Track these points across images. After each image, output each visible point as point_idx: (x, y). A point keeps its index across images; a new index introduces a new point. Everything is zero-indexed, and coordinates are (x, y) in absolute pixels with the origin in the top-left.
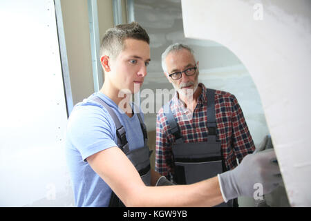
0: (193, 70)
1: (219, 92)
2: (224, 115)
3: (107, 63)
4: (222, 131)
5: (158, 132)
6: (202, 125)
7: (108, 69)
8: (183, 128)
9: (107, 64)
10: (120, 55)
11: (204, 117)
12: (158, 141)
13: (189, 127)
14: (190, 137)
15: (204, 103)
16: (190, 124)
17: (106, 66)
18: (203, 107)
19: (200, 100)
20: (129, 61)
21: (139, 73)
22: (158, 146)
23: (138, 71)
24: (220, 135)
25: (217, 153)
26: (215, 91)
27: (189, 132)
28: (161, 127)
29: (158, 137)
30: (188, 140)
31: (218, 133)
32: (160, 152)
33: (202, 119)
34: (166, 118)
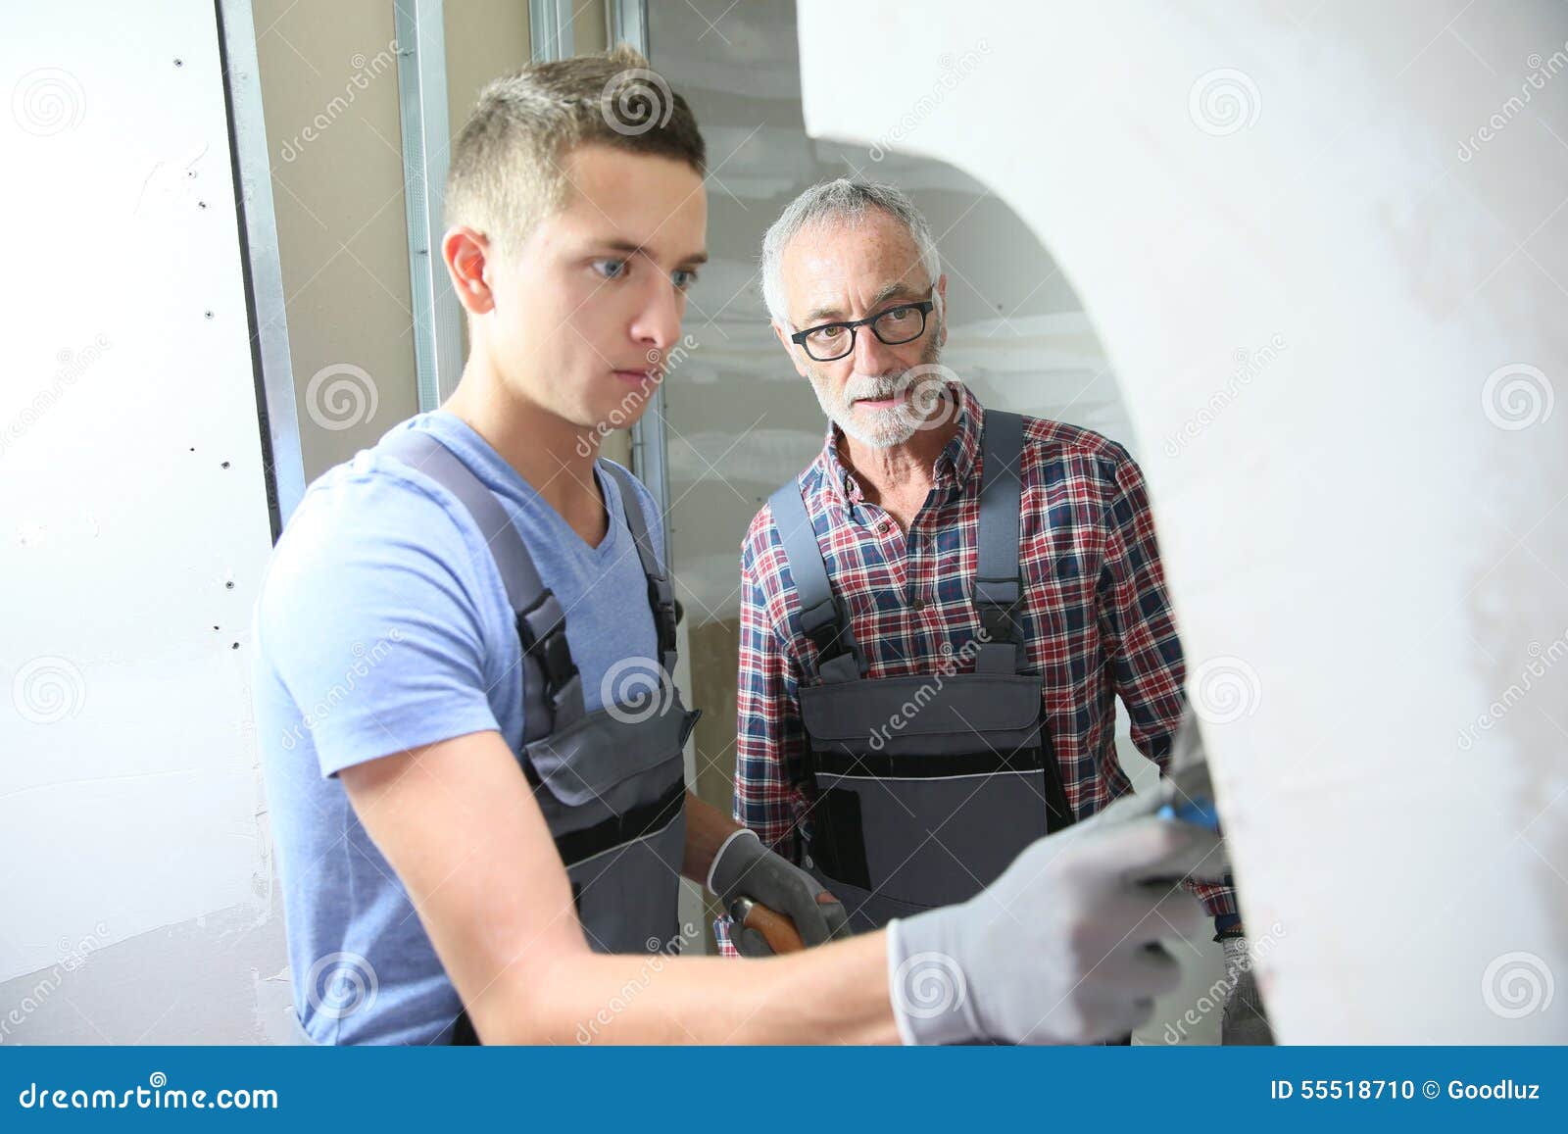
0: (913, 317)
1: (1044, 427)
2: (1064, 542)
3: (476, 266)
4: (1050, 624)
5: (747, 625)
6: (950, 591)
7: (484, 301)
8: (861, 604)
9: (479, 274)
10: (542, 233)
11: (964, 552)
12: (747, 670)
13: (887, 600)
14: (891, 650)
15: (968, 483)
16: (896, 586)
17: (475, 286)
18: (962, 504)
19: (947, 467)
20: (587, 262)
21: (637, 331)
22: (746, 694)
23: (634, 319)
24: (1038, 642)
25: (1024, 731)
26: (1025, 422)
27: (889, 625)
28: (760, 600)
29: (747, 650)
30: (881, 666)
31: (1030, 634)
32: (755, 727)
33: (952, 565)
34: (781, 557)
